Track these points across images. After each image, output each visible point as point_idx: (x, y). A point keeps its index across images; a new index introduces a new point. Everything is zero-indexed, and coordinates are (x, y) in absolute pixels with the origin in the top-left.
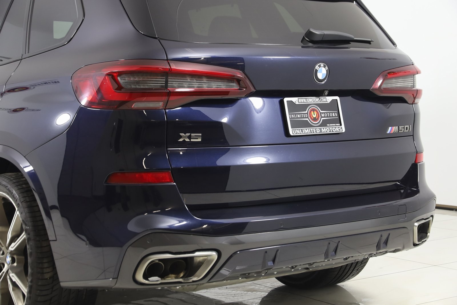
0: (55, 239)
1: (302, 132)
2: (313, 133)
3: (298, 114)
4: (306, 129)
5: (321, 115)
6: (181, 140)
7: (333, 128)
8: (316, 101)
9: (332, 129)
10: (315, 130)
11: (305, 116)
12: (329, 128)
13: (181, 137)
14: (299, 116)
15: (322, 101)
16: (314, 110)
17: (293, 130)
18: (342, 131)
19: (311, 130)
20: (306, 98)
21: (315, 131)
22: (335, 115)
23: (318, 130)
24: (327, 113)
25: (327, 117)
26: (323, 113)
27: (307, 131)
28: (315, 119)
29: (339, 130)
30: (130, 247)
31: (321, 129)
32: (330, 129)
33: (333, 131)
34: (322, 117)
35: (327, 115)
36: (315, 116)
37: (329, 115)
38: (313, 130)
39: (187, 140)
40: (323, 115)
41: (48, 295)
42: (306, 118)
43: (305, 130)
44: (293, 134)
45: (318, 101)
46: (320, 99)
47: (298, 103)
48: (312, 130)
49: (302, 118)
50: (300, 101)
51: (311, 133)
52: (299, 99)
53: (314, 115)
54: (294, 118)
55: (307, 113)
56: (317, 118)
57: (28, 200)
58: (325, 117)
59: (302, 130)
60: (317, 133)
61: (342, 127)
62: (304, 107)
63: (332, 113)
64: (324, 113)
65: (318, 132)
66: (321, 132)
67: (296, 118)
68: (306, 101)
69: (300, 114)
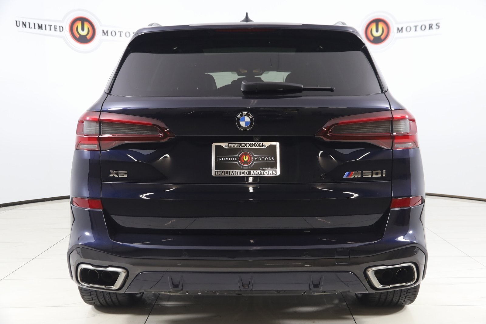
3: (227, 157)
4: (232, 172)
5: (254, 159)
6: (111, 175)
8: (249, 146)
9: (263, 172)
10: (243, 172)
11: (235, 159)
12: (260, 171)
13: (110, 173)
14: (227, 159)
15: (256, 146)
16: (246, 154)
17: (217, 172)
18: (276, 174)
20: (238, 144)
22: (271, 159)
23: (246, 173)
24: (261, 157)
25: (261, 161)
26: (256, 157)
28: (246, 163)
29: (273, 173)
31: (249, 172)
33: (264, 174)
34: (254, 161)
35: (262, 159)
37: (264, 159)
39: (116, 176)
40: (256, 159)
42: (235, 161)
44: (216, 175)
45: (253, 145)
46: (255, 144)
47: (228, 148)
48: (239, 172)
49: (230, 161)
50: (230, 145)
51: (237, 174)
52: (230, 144)
53: (246, 159)
55: (238, 157)
56: (248, 161)
58: (258, 161)
59: (227, 172)
60: (244, 175)
61: (276, 171)
63: (268, 157)
64: (258, 157)
66: (249, 174)
67: (224, 161)
68: (238, 145)
69: (229, 157)
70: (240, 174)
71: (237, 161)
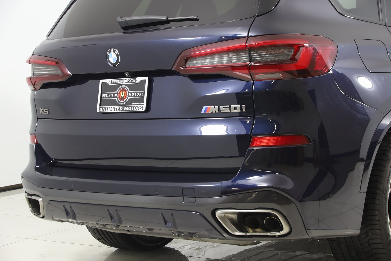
1: (107, 109)
3: (110, 94)
5: (128, 95)
7: (135, 106)
8: (126, 82)
9: (134, 108)
10: (119, 108)
11: (115, 96)
14: (110, 96)
15: (131, 82)
16: (123, 90)
17: (100, 108)
18: (142, 110)
19: (115, 108)
20: (118, 80)
21: (118, 110)
22: (141, 94)
23: (121, 109)
24: (134, 93)
25: (134, 96)
26: (130, 93)
27: (111, 109)
28: (122, 99)
29: (140, 108)
31: (123, 108)
32: (132, 108)
33: (134, 110)
34: (129, 97)
35: (134, 94)
36: (122, 96)
37: (136, 94)
38: (117, 108)
40: (130, 95)
42: (115, 97)
43: (110, 108)
44: (99, 111)
45: (129, 81)
46: (130, 80)
47: (111, 84)
48: (116, 108)
49: (112, 97)
50: (113, 82)
51: (115, 111)
52: (112, 80)
53: (123, 94)
55: (117, 93)
56: (124, 97)
58: (132, 96)
59: (107, 108)
60: (119, 111)
61: (143, 106)
63: (139, 93)
64: (132, 93)
65: (121, 111)
66: (123, 110)
67: (107, 97)
68: (118, 82)
69: (111, 94)
70: (117, 111)
71: (116, 97)
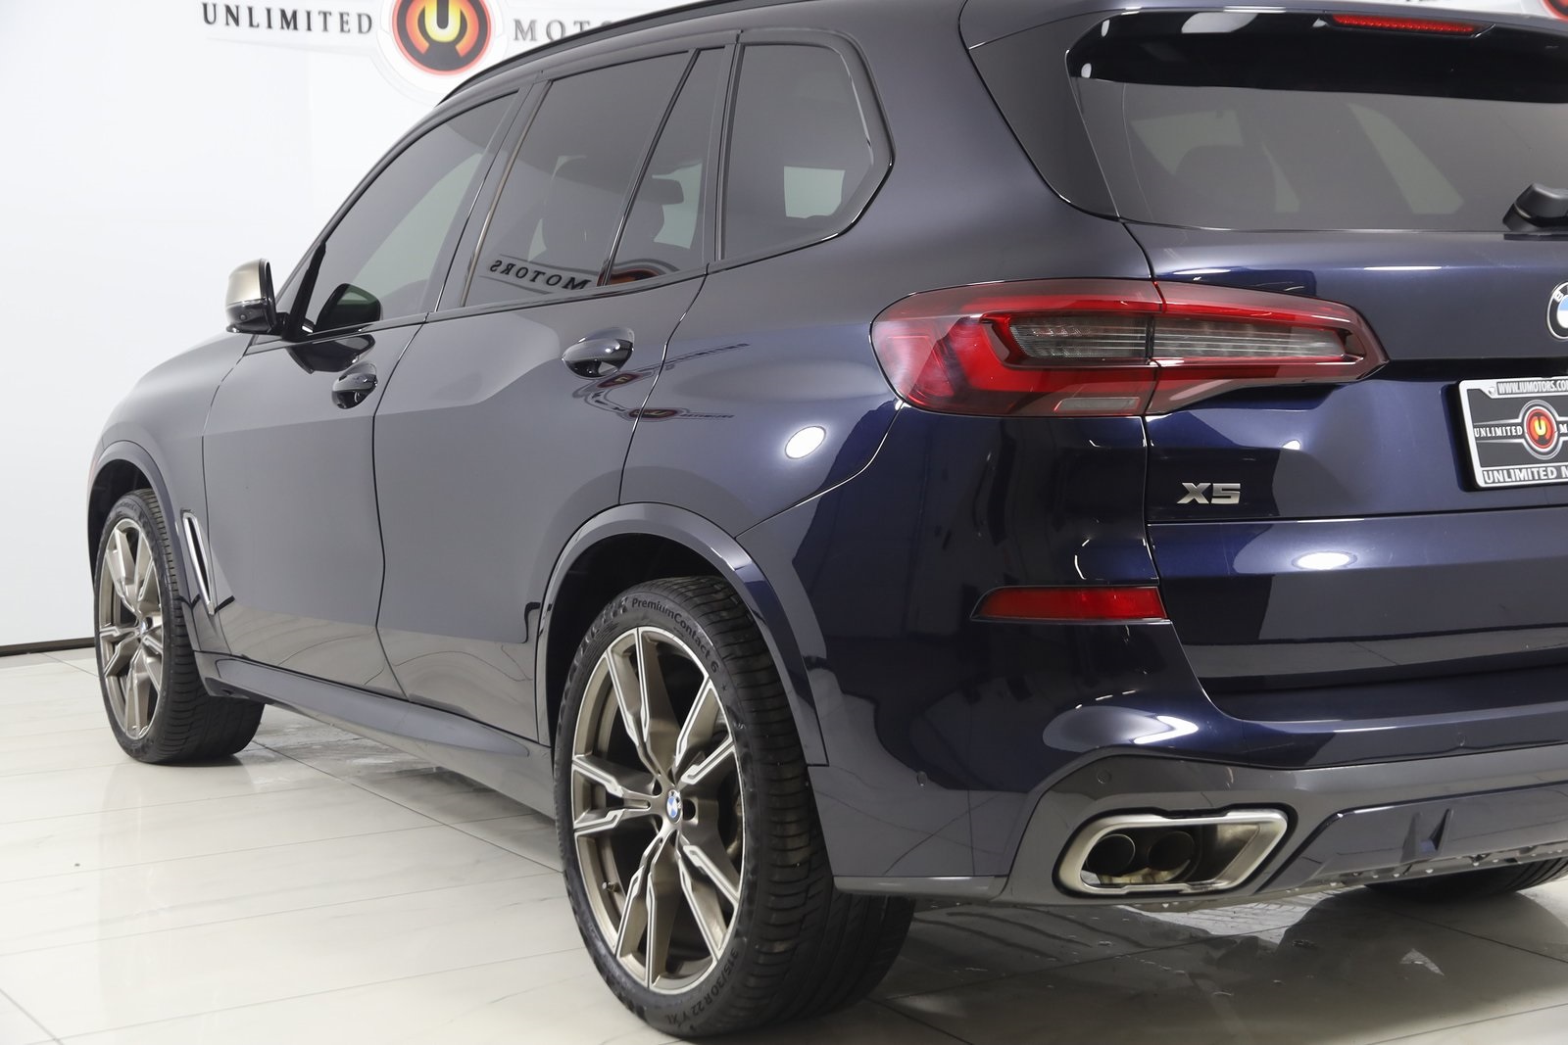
0: (825, 762)
1: (1509, 476)
2: (1539, 479)
3: (1498, 426)
4: (1520, 469)
5: (1558, 429)
6: (1185, 501)
8: (1544, 390)
10: (1543, 471)
11: (1517, 432)
13: (1185, 492)
14: (1499, 432)
15: (1560, 389)
16: (1539, 415)
17: (1485, 473)
19: (1532, 473)
20: (1519, 382)
21: (1544, 475)
23: (1552, 472)
26: (1563, 423)
27: (1521, 475)
28: (1543, 441)
30: (1050, 792)
31: (1558, 469)
34: (1560, 435)
36: (1542, 432)
38: (1538, 472)
39: (1202, 501)
40: (1563, 428)
41: (795, 907)
42: (1518, 437)
43: (1517, 471)
44: (1486, 483)
45: (1552, 388)
46: (1555, 384)
47: (1496, 396)
48: (1535, 470)
49: (1512, 437)
50: (1501, 388)
51: (1534, 479)
52: (1500, 382)
53: (1541, 428)
54: (1487, 438)
55: (1521, 425)
56: (1548, 437)
57: (739, 653)
59: (1508, 471)
60: (1548, 479)
62: (1510, 407)
65: (1552, 478)
66: (1559, 476)
67: (1492, 438)
68: (1518, 388)
69: (1502, 426)
71: (1522, 436)
